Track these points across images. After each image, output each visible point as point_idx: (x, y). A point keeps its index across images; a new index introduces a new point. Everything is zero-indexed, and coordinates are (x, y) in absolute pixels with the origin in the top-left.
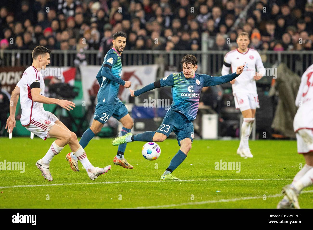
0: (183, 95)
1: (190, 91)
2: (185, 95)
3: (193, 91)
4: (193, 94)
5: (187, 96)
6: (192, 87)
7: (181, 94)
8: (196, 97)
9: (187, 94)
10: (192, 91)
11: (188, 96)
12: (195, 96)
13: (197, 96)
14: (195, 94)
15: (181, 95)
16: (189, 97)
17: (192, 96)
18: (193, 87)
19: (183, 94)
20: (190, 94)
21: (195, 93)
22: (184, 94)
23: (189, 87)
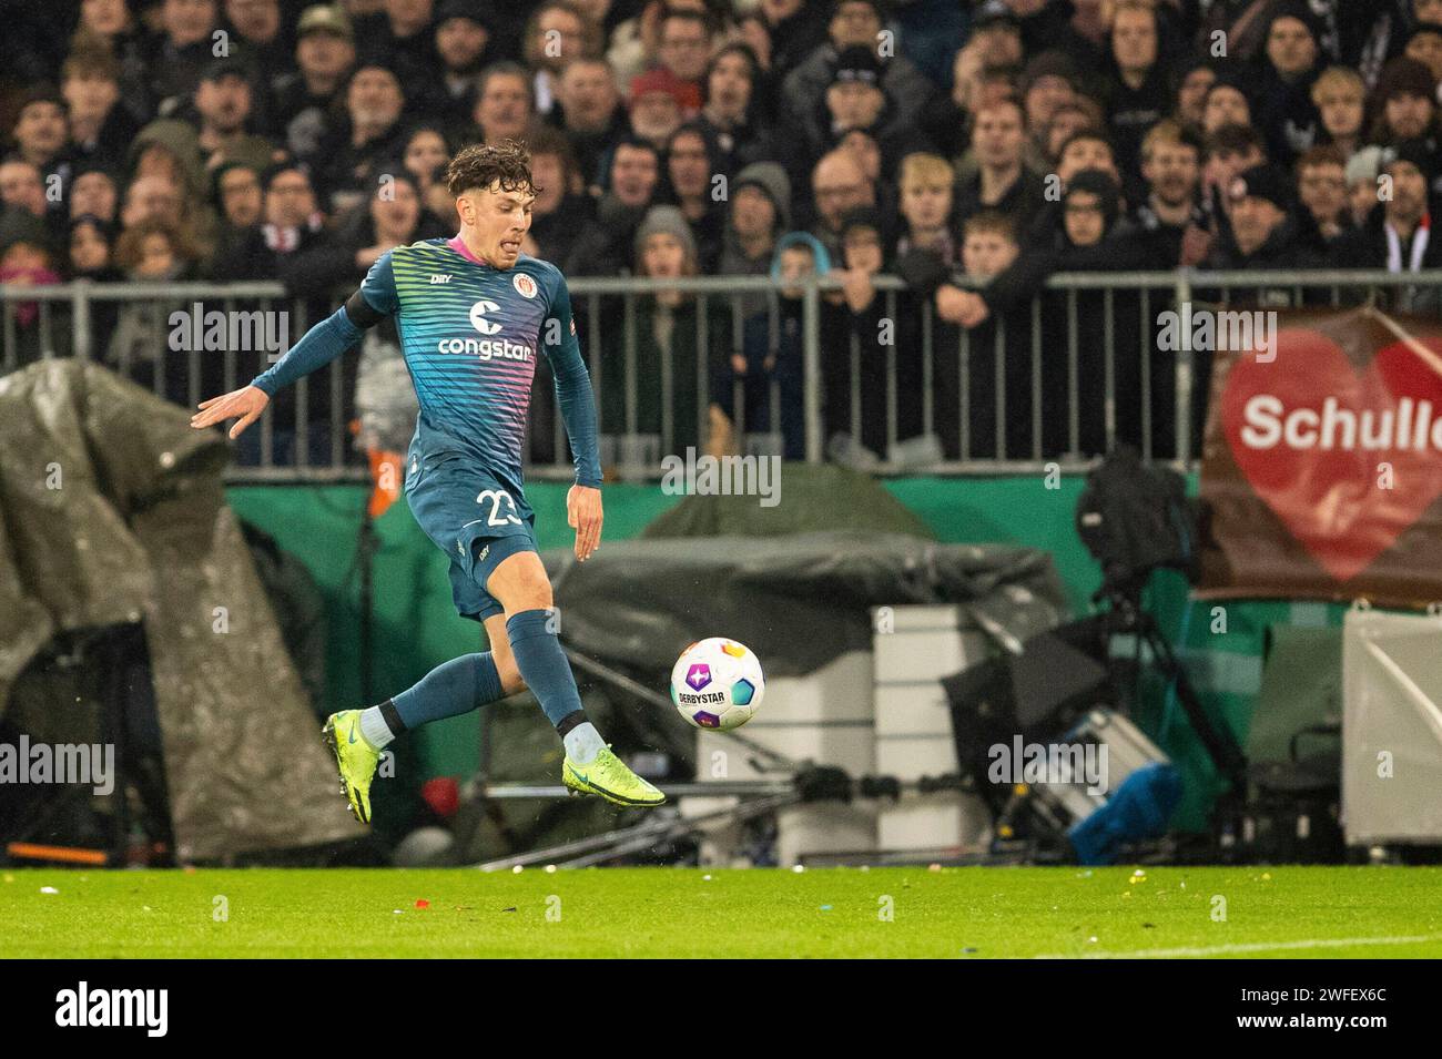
0: (446, 345)
1: (481, 326)
2: (457, 345)
3: (497, 328)
4: (501, 345)
5: (467, 352)
6: (494, 307)
7: (437, 344)
8: (513, 360)
9: (468, 341)
10: (490, 326)
11: (476, 352)
12: (509, 356)
13: (520, 357)
14: (507, 346)
15: (441, 349)
16: (482, 358)
17: (495, 354)
18: (499, 308)
19: (448, 345)
20: (483, 343)
21: (505, 337)
22: (451, 346)
23: (478, 308)
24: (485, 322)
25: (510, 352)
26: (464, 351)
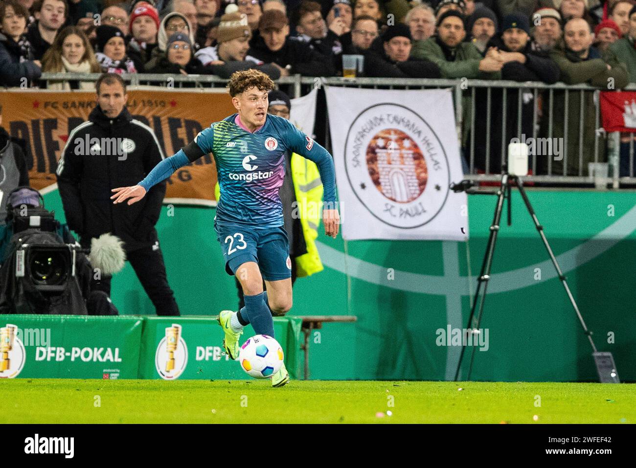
24: (250, 165)
25: (261, 176)
26: (239, 179)
